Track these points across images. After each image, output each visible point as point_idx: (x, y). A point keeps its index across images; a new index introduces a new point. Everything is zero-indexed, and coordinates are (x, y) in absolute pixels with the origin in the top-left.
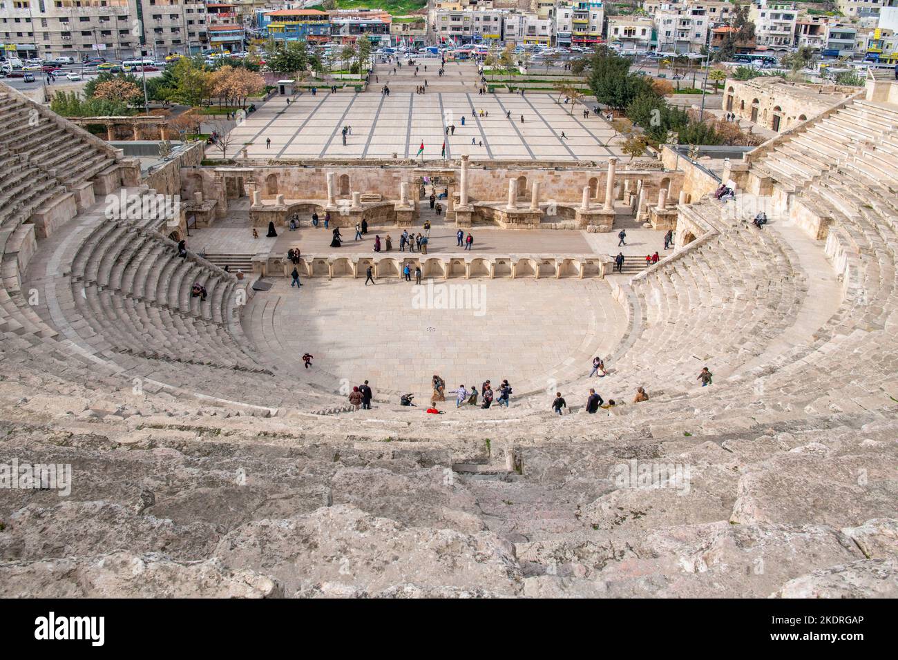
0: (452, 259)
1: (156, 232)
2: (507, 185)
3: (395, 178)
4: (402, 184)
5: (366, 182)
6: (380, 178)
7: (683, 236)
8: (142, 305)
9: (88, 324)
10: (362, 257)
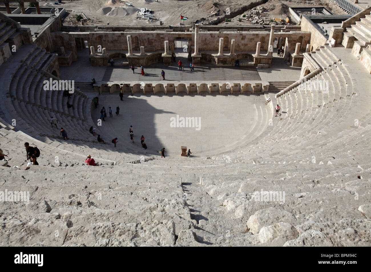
0: (190, 84)
1: (46, 71)
2: (218, 41)
3: (162, 38)
4: (165, 42)
5: (147, 40)
6: (154, 38)
7: (305, 71)
8: (46, 111)
9: (25, 122)
10: (147, 83)
